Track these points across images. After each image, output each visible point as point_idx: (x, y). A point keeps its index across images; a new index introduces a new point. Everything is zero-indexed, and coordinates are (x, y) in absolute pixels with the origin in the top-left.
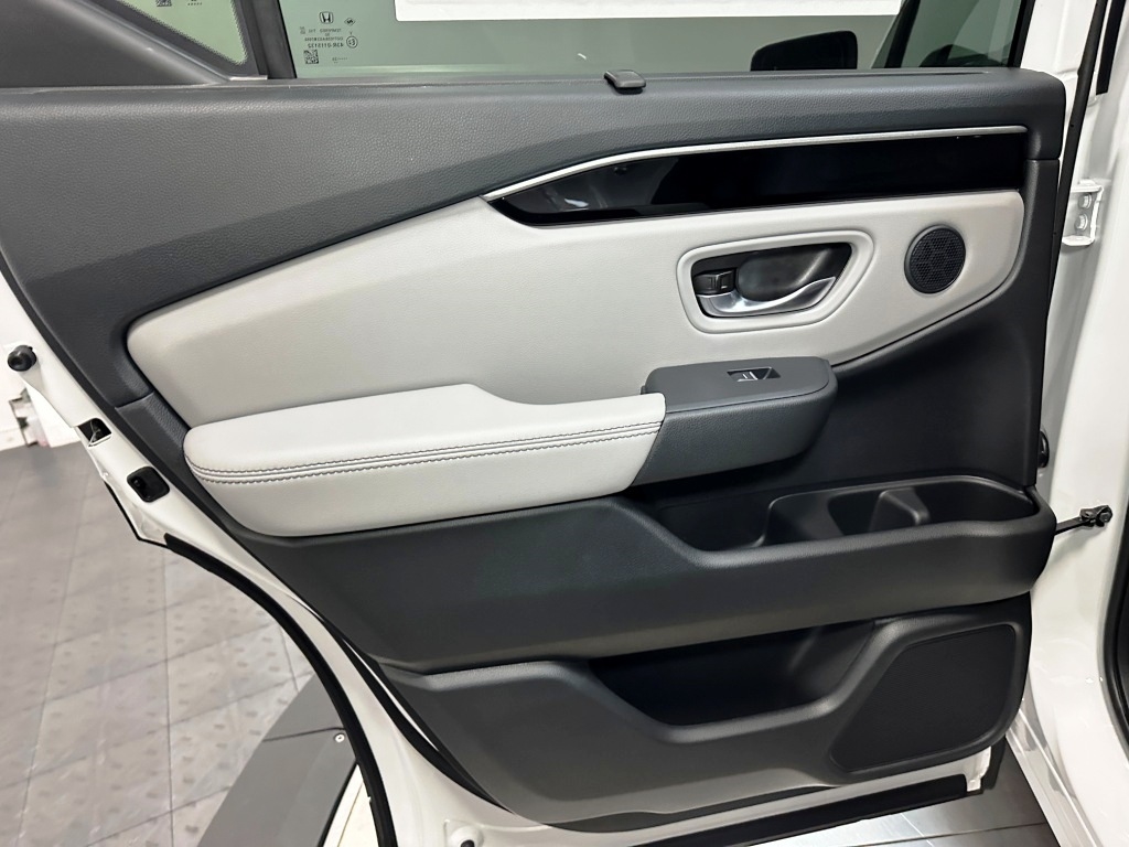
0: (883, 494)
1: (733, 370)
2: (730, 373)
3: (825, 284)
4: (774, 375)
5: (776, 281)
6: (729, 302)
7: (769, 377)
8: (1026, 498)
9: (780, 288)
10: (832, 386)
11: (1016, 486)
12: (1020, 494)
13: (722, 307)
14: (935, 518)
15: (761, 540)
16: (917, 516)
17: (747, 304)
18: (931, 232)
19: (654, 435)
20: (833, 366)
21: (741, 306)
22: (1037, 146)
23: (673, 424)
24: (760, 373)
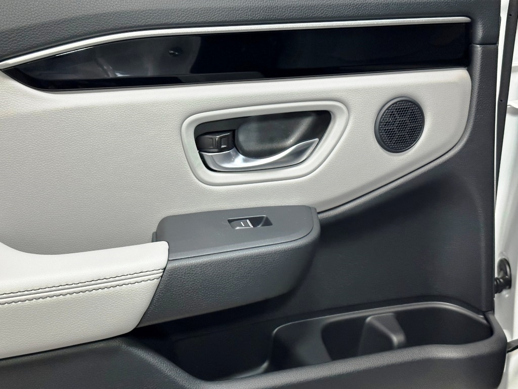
0: (369, 319)
1: (232, 218)
2: (230, 221)
3: (311, 144)
4: (267, 223)
5: (272, 140)
6: (229, 158)
7: (262, 226)
8: (484, 322)
9: (275, 145)
10: (315, 233)
11: (478, 311)
12: (480, 318)
13: (223, 163)
14: (411, 342)
15: (265, 365)
16: (396, 339)
17: (245, 161)
18: (396, 103)
19: (156, 282)
20: (319, 213)
21: (239, 161)
22: (480, 33)
23: (175, 271)
24: (255, 221)
